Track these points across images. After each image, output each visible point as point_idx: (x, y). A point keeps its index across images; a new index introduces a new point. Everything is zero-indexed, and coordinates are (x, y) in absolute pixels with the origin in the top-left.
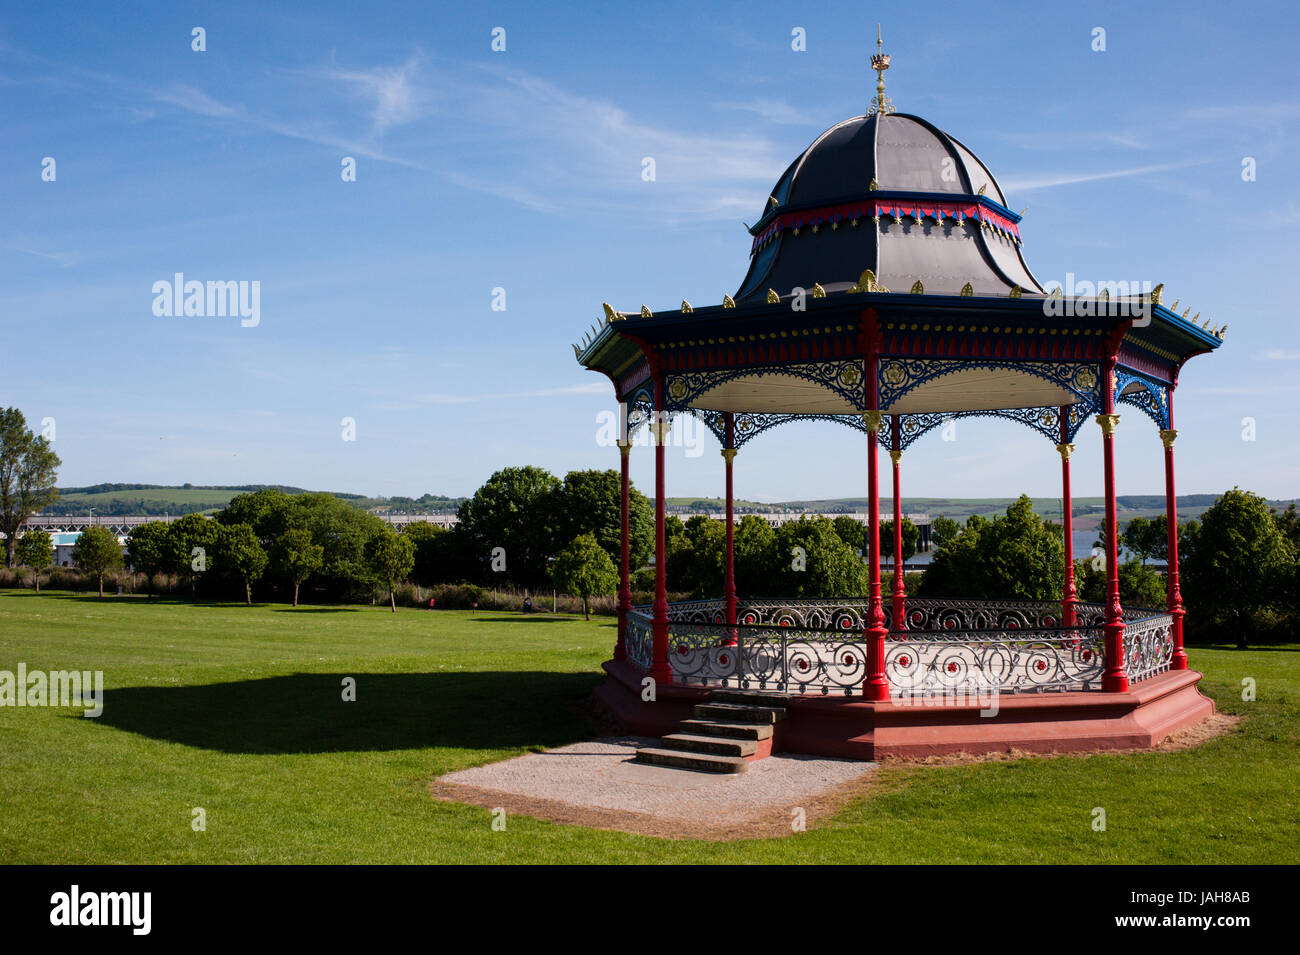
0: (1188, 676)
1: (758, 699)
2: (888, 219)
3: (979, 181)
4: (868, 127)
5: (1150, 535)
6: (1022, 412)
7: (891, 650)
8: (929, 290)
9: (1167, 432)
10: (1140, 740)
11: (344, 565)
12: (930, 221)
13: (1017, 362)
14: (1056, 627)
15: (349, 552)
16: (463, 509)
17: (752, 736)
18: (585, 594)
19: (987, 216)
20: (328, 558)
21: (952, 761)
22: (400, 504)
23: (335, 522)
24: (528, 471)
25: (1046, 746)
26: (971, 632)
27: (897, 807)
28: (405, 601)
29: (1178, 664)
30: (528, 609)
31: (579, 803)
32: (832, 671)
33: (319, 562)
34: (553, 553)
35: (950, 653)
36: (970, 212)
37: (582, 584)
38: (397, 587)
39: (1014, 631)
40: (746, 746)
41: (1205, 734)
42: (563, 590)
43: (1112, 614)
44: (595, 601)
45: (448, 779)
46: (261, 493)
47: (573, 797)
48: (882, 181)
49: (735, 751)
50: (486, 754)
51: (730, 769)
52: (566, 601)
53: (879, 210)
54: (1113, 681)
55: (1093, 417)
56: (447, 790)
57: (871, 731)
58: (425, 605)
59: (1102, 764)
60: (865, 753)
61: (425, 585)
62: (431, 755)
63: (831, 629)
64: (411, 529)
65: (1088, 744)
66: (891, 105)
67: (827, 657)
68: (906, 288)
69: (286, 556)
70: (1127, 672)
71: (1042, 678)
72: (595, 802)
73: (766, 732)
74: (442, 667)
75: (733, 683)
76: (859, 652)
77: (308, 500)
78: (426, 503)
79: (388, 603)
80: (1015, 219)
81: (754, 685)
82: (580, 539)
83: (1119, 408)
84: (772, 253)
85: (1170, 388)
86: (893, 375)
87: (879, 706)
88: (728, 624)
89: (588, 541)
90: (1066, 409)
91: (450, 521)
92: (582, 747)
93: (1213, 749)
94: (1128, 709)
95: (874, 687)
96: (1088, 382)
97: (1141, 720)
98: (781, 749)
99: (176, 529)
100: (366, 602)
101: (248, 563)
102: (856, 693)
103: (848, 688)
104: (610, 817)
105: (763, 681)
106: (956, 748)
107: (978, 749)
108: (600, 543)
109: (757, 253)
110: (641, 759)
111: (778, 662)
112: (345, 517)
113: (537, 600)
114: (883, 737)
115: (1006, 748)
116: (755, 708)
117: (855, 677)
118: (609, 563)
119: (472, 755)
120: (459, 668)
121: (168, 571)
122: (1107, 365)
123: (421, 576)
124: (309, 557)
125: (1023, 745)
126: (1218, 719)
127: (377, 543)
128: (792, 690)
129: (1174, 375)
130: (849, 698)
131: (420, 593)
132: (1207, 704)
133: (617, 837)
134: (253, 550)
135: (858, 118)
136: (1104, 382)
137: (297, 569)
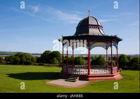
0: (119, 73)
1: (77, 75)
2: (90, 27)
3: (99, 24)
4: (88, 18)
5: (114, 58)
6: (103, 46)
7: (90, 70)
8: (95, 35)
9: (117, 49)
10: (115, 79)
11: (28, 61)
12: (94, 28)
13: (103, 42)
14: (106, 68)
15: (29, 59)
16: (41, 55)
17: (77, 78)
18: (55, 64)
19: (100, 27)
20: (27, 60)
21: (96, 81)
22: (34, 54)
23: (27, 56)
24: (48, 51)
25: (105, 79)
26: (97, 68)
27: (92, 85)
28: (35, 65)
29: (118, 72)
30: (48, 66)
31: (61, 85)
32: (85, 72)
33: (26, 60)
34: (51, 60)
35: (96, 70)
36: (98, 27)
37: (54, 63)
38: (34, 63)
39: (102, 68)
40: (76, 79)
41: (120, 78)
42: (52, 64)
43: (112, 67)
44: (56, 65)
45: (47, 83)
46: (19, 53)
47: (60, 84)
48: (90, 23)
49: (75, 80)
50: (50, 80)
51: (75, 82)
52: (53, 65)
53: (89, 26)
54: (112, 73)
55: (110, 47)
56: (47, 84)
57: (88, 78)
58: (37, 65)
59: (111, 81)
60: (88, 80)
61: (37, 63)
62: (44, 80)
63: (83, 68)
64: (36, 57)
65: (109, 79)
66: (90, 16)
67: (84, 71)
68: (92, 35)
69: (22, 60)
70: (113, 72)
71: (105, 73)
72: (62, 85)
73: (78, 78)
74: (43, 72)
75: (75, 73)
76: (87, 70)
77: (25, 54)
78: (36, 54)
79: (33, 65)
80: (102, 27)
81: (77, 73)
82: (54, 58)
83: (113, 46)
84: (78, 30)
85: (117, 44)
86: (91, 43)
87: (89, 75)
88: (73, 67)
89: (55, 58)
90: (107, 46)
91: (40, 56)
92: (60, 79)
93: (122, 80)
94: (113, 76)
95: (89, 74)
96: (110, 44)
97: (114, 77)
98: (80, 80)
99: (10, 57)
100: (31, 65)
101: (18, 60)
102: (87, 74)
103: (86, 74)
104: (64, 86)
105: (78, 73)
106: (97, 80)
107: (99, 80)
108: (57, 59)
109: (77, 30)
110: (66, 81)
111: (79, 71)
112: (29, 56)
113: (49, 65)
114: (90, 78)
115: (102, 80)
116: (77, 76)
117: (87, 73)
118: (57, 61)
119: (49, 80)
120: (45, 72)
121: (9, 61)
122: (112, 42)
123: (37, 62)
124: (25, 60)
125: (103, 79)
126: (121, 77)
127: (32, 58)
128: (81, 74)
129: (118, 43)
130: (86, 75)
131: (37, 64)
132: (121, 75)
133: (65, 88)
134: (18, 59)
135: (87, 17)
136: (111, 44)
137: (24, 61)
